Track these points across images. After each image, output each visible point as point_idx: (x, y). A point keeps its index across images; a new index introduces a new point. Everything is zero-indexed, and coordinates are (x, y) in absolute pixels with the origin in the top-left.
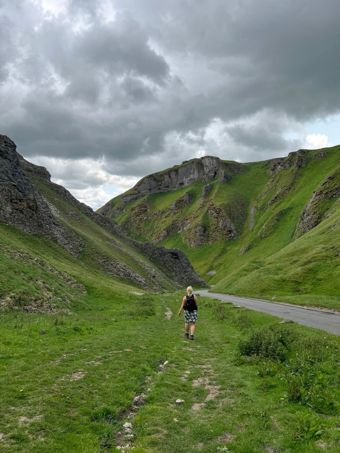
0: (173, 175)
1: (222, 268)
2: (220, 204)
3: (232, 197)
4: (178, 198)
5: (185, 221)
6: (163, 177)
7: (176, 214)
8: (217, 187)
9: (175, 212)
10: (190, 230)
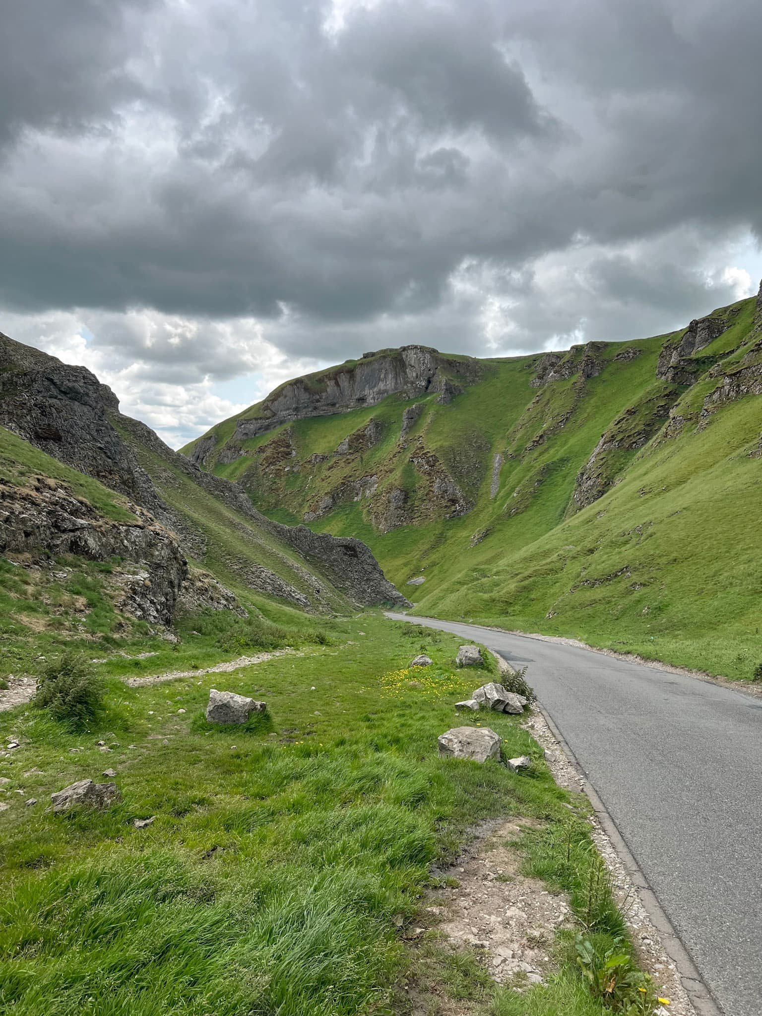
0: (344, 380)
1: (436, 570)
2: (435, 447)
3: (459, 433)
4: (354, 431)
5: (368, 478)
6: (323, 384)
7: (349, 463)
8: (432, 412)
9: (348, 459)
10: (376, 497)
